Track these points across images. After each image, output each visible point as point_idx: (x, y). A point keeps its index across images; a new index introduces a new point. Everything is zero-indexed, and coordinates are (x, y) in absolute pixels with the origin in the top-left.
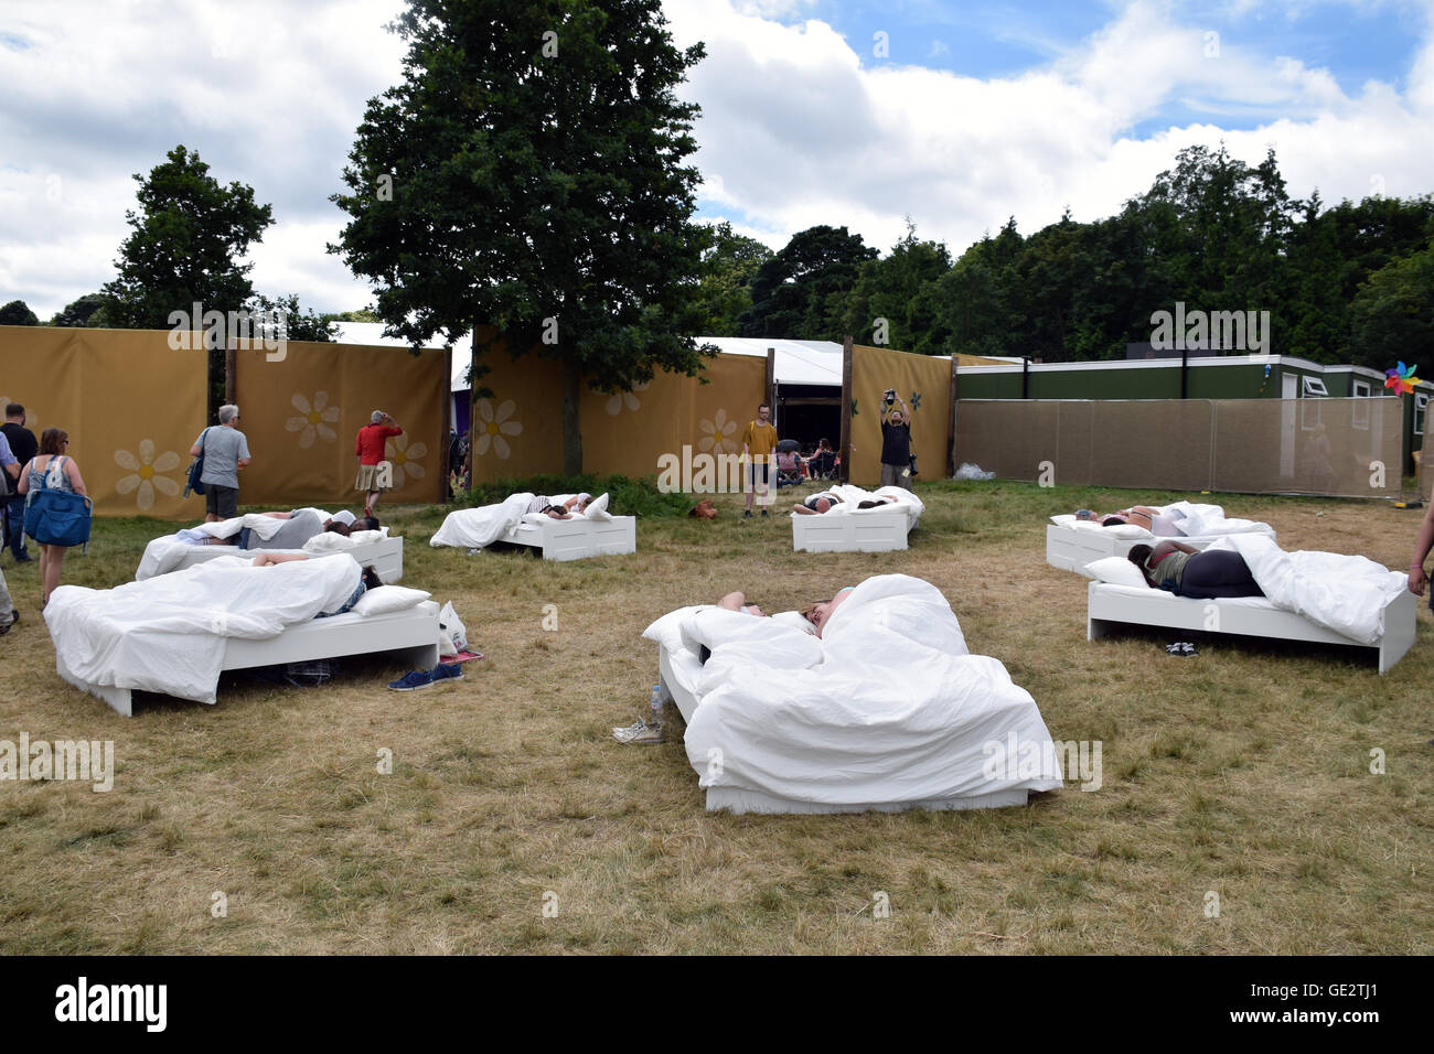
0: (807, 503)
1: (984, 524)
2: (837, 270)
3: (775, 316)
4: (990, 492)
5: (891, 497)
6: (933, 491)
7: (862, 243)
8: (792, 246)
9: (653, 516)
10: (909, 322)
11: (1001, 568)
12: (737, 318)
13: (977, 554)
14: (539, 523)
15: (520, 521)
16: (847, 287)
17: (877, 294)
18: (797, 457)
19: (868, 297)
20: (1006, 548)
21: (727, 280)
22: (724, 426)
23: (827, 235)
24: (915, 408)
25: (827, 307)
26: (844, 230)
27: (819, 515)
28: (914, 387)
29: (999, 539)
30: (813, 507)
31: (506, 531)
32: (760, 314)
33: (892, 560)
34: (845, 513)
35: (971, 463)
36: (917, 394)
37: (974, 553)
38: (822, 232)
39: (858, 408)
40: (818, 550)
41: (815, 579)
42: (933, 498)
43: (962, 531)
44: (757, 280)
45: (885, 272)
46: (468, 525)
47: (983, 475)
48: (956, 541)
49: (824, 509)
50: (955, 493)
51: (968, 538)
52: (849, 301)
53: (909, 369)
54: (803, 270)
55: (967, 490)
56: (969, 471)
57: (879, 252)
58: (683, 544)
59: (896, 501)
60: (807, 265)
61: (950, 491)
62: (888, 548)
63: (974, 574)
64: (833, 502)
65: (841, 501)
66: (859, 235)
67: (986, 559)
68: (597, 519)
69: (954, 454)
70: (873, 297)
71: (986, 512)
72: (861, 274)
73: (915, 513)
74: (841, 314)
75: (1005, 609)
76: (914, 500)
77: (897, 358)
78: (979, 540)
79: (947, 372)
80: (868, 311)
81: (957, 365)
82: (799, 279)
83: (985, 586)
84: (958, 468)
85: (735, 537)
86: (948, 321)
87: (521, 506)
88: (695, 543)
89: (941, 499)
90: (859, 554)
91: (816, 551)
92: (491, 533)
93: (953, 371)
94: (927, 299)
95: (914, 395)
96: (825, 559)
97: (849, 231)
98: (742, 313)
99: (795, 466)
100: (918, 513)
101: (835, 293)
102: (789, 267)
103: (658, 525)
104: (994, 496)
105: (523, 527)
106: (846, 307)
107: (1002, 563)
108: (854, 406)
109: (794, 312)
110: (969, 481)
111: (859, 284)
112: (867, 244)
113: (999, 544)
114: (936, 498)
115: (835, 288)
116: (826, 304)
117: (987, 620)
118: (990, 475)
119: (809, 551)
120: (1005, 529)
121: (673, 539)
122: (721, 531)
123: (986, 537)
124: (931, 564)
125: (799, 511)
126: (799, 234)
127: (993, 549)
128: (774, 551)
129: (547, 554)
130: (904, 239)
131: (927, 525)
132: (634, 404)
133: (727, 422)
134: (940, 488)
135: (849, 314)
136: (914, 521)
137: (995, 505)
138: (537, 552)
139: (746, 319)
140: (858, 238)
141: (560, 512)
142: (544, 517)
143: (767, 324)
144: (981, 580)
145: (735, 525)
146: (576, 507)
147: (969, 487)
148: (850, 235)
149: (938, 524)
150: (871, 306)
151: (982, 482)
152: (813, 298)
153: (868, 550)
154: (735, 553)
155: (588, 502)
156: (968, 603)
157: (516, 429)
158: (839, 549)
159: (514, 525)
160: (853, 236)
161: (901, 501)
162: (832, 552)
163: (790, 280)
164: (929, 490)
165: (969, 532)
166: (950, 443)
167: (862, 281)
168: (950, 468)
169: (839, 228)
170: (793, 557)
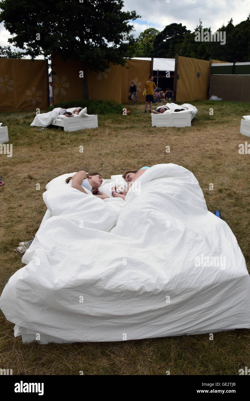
0: (157, 109)
1: (218, 117)
2: (178, 37)
3: (160, 51)
4: (220, 105)
5: (186, 108)
6: (202, 104)
7: (186, 29)
8: (165, 30)
9: (109, 113)
10: (199, 53)
11: (223, 135)
12: (149, 52)
13: (215, 129)
14: (62, 118)
15: (56, 118)
16: (181, 42)
17: (190, 44)
18: (161, 93)
19: (187, 45)
20: (225, 126)
21: (147, 41)
22: (137, 83)
23: (175, 26)
24: (198, 77)
25: (175, 48)
26: (181, 24)
27: (160, 114)
28: (198, 70)
29: (223, 123)
30: (159, 111)
31: (52, 121)
32: (155, 51)
33: (185, 131)
34: (170, 113)
35: (214, 95)
36: (199, 73)
37: (214, 128)
38: (174, 25)
39: (179, 77)
40: (160, 126)
41: (156, 139)
42: (202, 107)
43: (211, 119)
44: (155, 41)
45: (192, 37)
46: (41, 119)
47: (218, 99)
48: (208, 123)
49: (162, 112)
50: (209, 105)
51: (212, 122)
52: (181, 46)
53: (196, 64)
54: (168, 37)
55: (213, 104)
56: (214, 98)
57: (191, 31)
58: (115, 124)
59: (188, 109)
60: (170, 36)
61: (208, 104)
62: (184, 126)
63: (214, 137)
64: (166, 109)
65: (169, 109)
66: (185, 26)
67: (218, 131)
68: (83, 116)
69: (209, 92)
70: (188, 45)
71: (219, 112)
72: (185, 38)
73: (194, 113)
74: (179, 50)
75: (225, 155)
76: (194, 108)
77: (192, 60)
78: (216, 123)
79: (209, 65)
80: (187, 49)
81: (212, 63)
82: (167, 40)
83: (217, 144)
84: (211, 97)
85: (133, 121)
86: (210, 52)
87: (57, 113)
88: (120, 123)
89: (204, 107)
90: (174, 128)
91: (159, 127)
92: (48, 122)
93: (210, 65)
94: (204, 45)
95: (198, 73)
96: (162, 130)
97: (182, 25)
98: (151, 51)
99: (160, 96)
100: (195, 113)
101: (177, 44)
102: (164, 36)
103: (110, 116)
104: (221, 106)
105: (58, 120)
106: (180, 48)
107: (224, 133)
108: (178, 77)
109: (166, 50)
110: (214, 101)
111: (184, 41)
112: (187, 29)
113: (223, 125)
114: (203, 107)
115: (178, 42)
116: (175, 47)
117: (218, 161)
118: (220, 99)
119: (157, 126)
120: (225, 119)
121: (112, 122)
122: (130, 118)
123: (218, 122)
124: (199, 133)
125: (154, 113)
126: (167, 26)
127: (220, 127)
128: (145, 127)
129: (65, 129)
130: (198, 27)
131: (199, 117)
132: (106, 76)
133: (138, 82)
134: (204, 103)
135: (181, 50)
136: (194, 116)
137: (222, 109)
138: (62, 128)
139: (152, 52)
140: (185, 27)
141: (69, 114)
142: (64, 116)
143: (158, 54)
144: (216, 140)
145: (135, 117)
146: (76, 112)
147: (214, 103)
148: (182, 26)
149: (202, 116)
150: (188, 48)
151: (218, 101)
152: (171, 46)
153: (177, 126)
154: (132, 127)
155: (80, 110)
156: (211, 152)
157: (67, 85)
158: (167, 126)
159: (55, 119)
160: (183, 26)
161: (190, 109)
162: (165, 127)
163: (165, 41)
164: (201, 104)
165: (213, 120)
166: (208, 88)
167: (185, 40)
168: (208, 97)
169: (179, 24)
170: (151, 129)
